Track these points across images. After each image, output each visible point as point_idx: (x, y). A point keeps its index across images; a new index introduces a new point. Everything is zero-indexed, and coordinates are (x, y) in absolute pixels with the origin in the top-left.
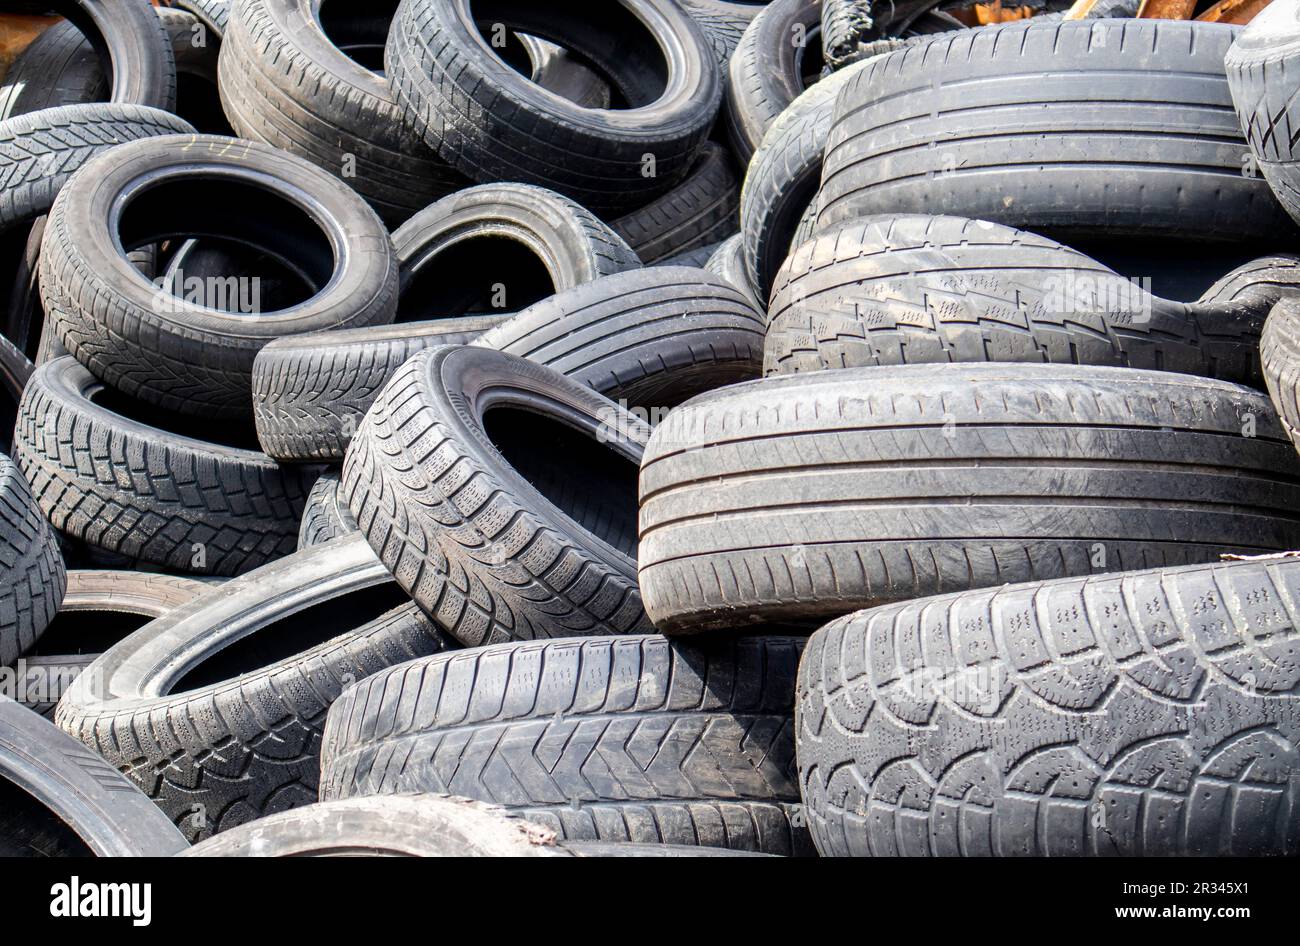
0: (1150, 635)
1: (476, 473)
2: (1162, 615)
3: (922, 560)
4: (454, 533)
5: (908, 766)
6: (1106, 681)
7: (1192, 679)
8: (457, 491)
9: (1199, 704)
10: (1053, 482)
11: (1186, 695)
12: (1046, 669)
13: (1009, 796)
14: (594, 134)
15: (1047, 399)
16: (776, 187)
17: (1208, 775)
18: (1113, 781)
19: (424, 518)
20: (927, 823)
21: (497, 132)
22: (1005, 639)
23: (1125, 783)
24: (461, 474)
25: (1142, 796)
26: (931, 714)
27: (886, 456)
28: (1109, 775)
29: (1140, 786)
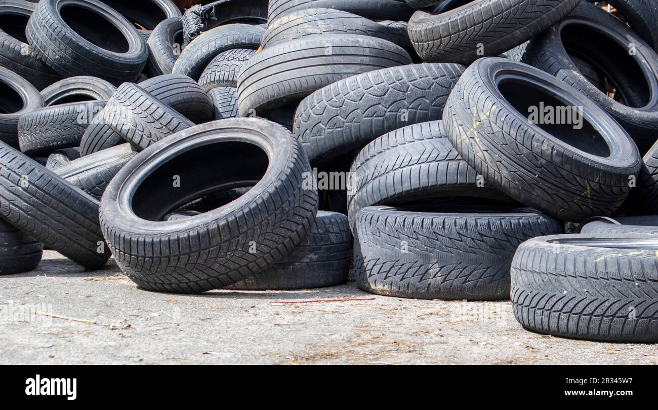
0: (396, 78)
1: (158, 108)
2: (398, 74)
3: (331, 79)
4: (153, 125)
5: (337, 118)
6: (387, 89)
7: (407, 87)
8: (153, 113)
9: (408, 93)
10: (361, 60)
11: (405, 90)
12: (372, 88)
13: (364, 119)
14: (112, 59)
15: (358, 41)
16: (189, 69)
17: (411, 108)
18: (389, 111)
19: (143, 122)
20: (342, 130)
21: (77, 58)
22: (361, 83)
23: (392, 111)
24: (154, 108)
25: (396, 114)
26: (343, 104)
27: (320, 54)
28: (388, 110)
29: (396, 112)
